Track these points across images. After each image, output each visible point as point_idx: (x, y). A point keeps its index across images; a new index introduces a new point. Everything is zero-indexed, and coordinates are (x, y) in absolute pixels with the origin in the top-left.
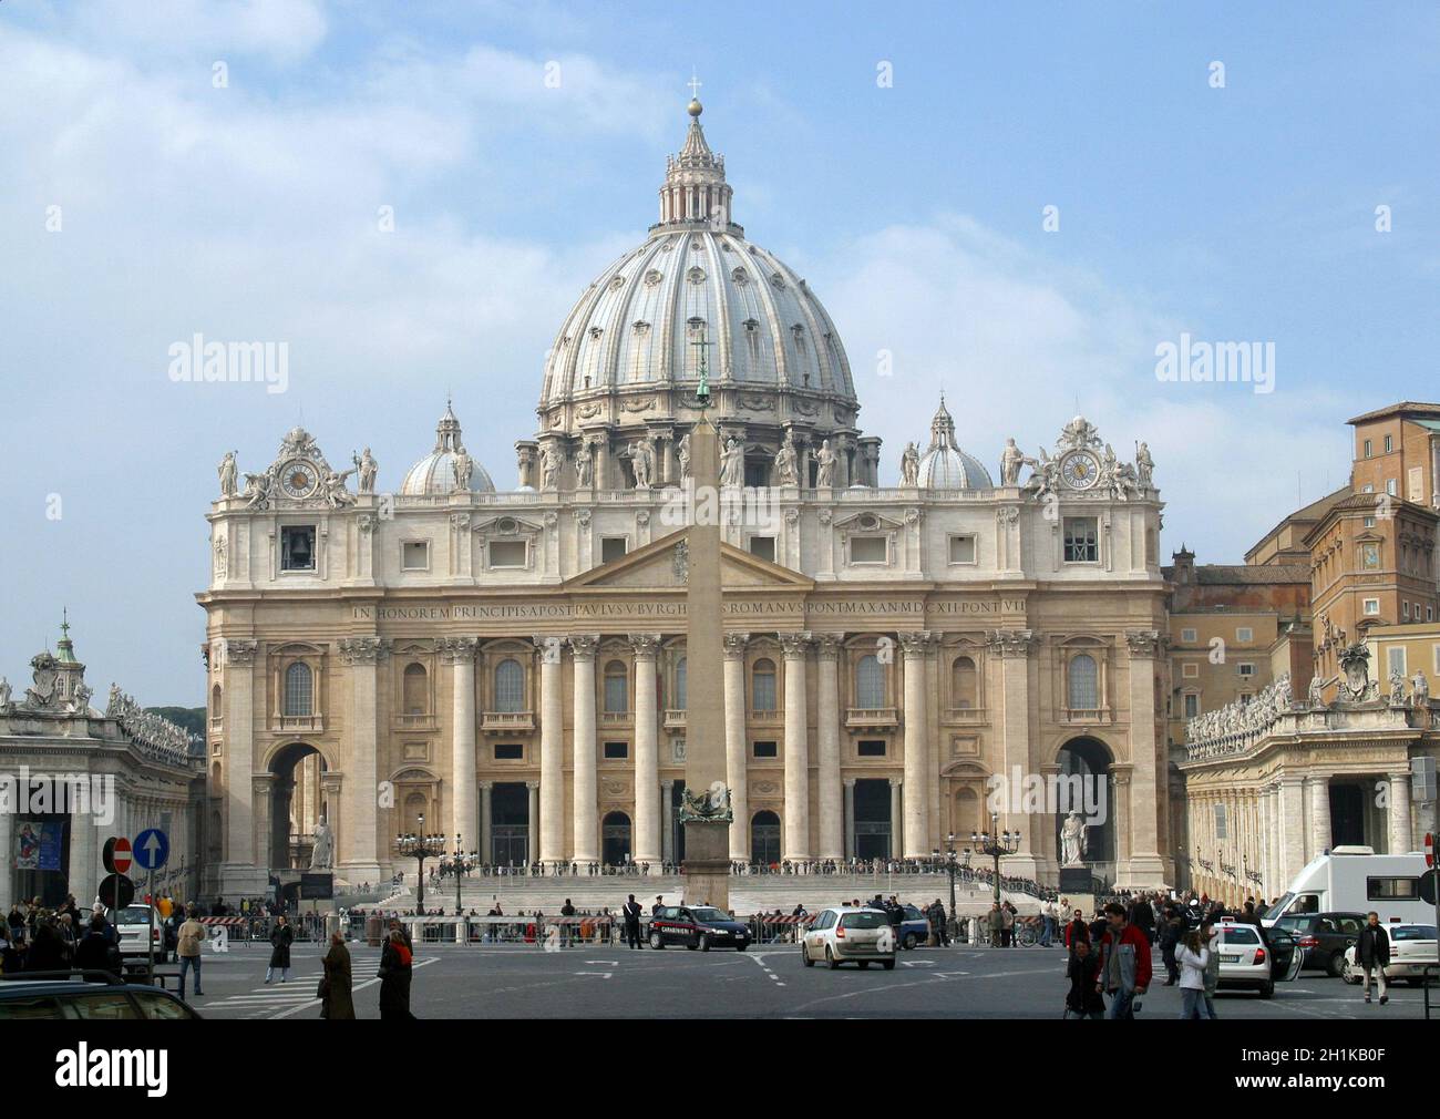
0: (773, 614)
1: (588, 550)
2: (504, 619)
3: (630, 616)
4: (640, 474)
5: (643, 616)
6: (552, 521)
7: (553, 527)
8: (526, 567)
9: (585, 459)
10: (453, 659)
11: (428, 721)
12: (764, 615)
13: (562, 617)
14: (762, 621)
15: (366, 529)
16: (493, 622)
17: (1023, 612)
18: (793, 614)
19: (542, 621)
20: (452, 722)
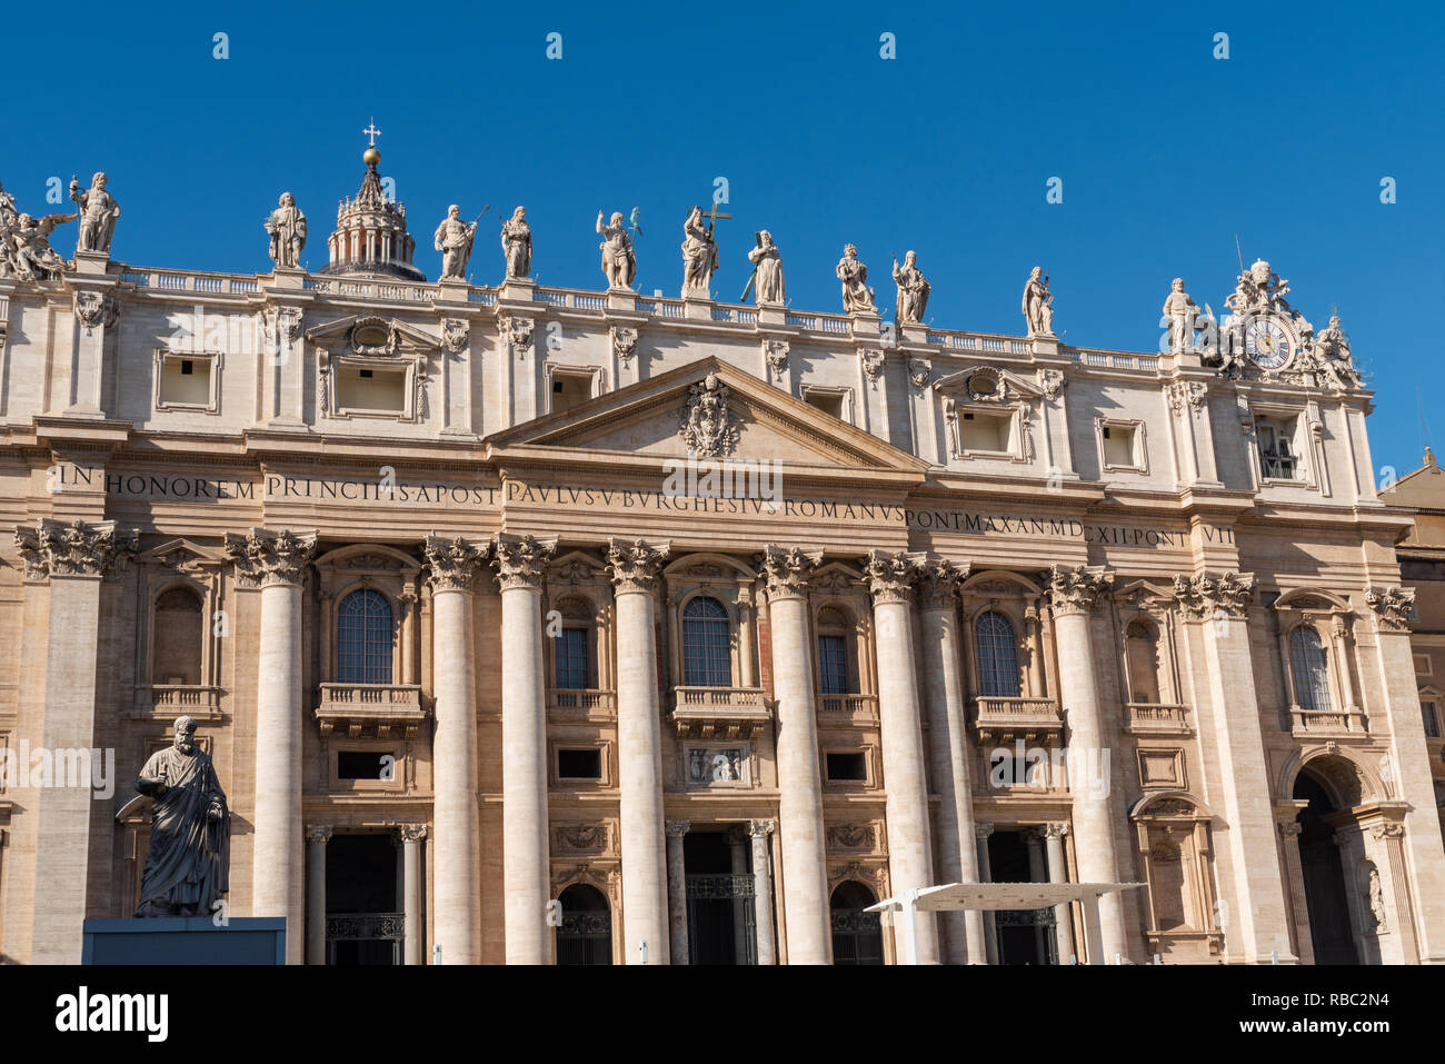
0: (856, 522)
1: (527, 389)
2: (365, 503)
3: (608, 509)
4: (617, 269)
5: (632, 510)
6: (458, 334)
7: (462, 344)
8: (407, 412)
9: (518, 232)
10: (259, 578)
11: (204, 696)
12: (840, 521)
13: (477, 507)
14: (839, 532)
15: (93, 319)
16: (346, 509)
17: (1233, 546)
18: (887, 523)
19: (442, 512)
20: (255, 701)
